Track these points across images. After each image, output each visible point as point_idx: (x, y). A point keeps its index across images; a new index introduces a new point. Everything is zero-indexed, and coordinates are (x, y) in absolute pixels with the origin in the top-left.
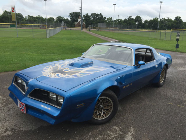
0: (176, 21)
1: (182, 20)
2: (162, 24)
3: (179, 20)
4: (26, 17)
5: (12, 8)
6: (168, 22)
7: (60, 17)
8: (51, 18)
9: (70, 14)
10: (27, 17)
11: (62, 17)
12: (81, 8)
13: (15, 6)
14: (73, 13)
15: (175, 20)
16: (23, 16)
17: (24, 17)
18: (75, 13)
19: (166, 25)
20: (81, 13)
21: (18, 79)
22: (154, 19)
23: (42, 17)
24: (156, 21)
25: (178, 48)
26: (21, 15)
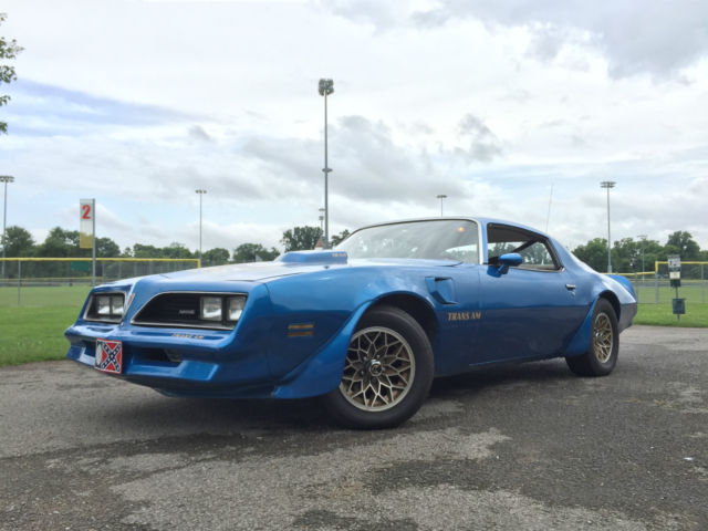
0: (675, 248)
1: (694, 243)
2: (625, 260)
3: (684, 243)
4: (128, 249)
5: (84, 208)
6: (646, 251)
7: (251, 245)
8: (217, 250)
9: (288, 235)
10: (132, 248)
11: (256, 246)
12: (323, 214)
13: (94, 200)
14: (297, 230)
15: (670, 243)
16: (117, 247)
17: (122, 250)
18: (303, 230)
19: (640, 261)
20: (324, 229)
21: (101, 303)
22: (590, 243)
23: (185, 247)
24: (601, 250)
25: (683, 312)
26: (112, 243)
